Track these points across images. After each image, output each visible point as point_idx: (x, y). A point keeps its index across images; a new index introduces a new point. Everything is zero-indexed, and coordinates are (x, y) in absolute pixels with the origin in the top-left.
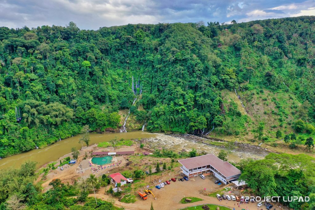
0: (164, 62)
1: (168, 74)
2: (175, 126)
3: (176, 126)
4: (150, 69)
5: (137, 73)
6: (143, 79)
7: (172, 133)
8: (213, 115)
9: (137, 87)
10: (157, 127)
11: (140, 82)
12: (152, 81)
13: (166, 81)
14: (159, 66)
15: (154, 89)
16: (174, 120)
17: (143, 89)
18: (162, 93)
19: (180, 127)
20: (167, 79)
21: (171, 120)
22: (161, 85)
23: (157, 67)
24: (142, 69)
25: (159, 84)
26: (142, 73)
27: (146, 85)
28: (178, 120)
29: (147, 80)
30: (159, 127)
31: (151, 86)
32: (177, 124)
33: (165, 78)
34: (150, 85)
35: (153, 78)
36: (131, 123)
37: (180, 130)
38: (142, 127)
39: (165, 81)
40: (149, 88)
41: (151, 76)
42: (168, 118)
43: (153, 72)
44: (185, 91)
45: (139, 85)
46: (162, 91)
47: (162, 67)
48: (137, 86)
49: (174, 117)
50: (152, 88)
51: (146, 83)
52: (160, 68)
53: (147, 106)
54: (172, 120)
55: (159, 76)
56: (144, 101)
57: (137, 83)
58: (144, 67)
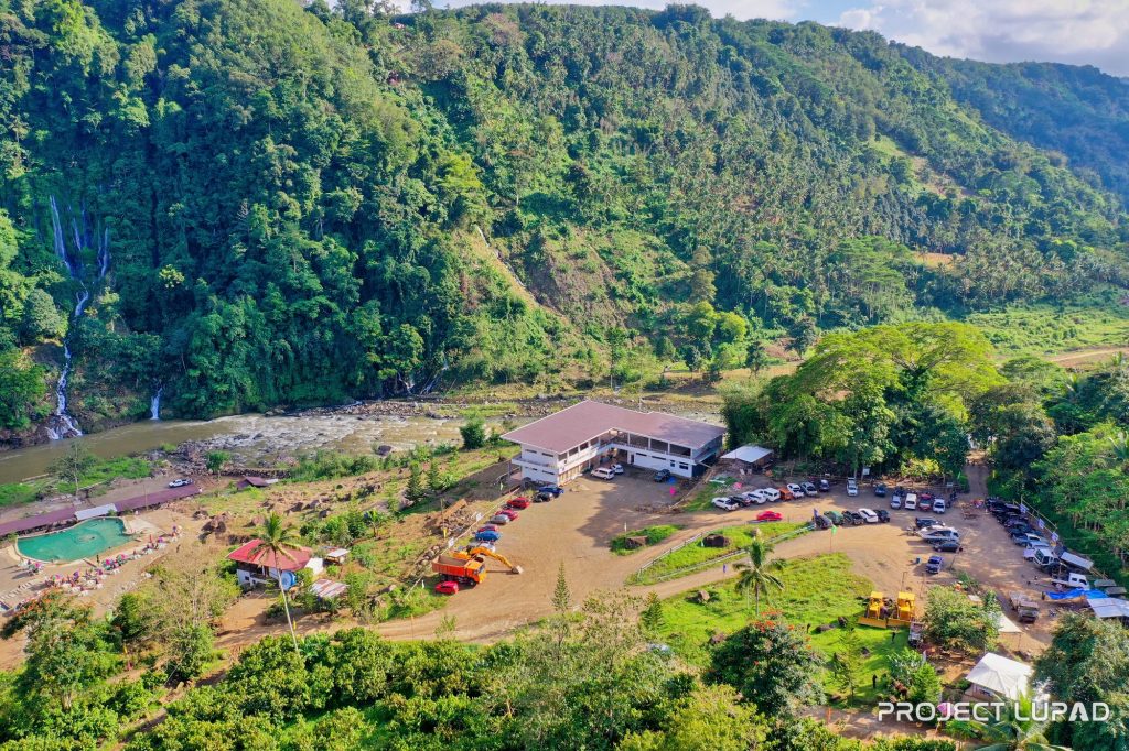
0: (202, 131)
1: (232, 177)
2: (298, 379)
3: (304, 380)
4: (140, 161)
5: (72, 183)
6: (105, 208)
7: (291, 408)
8: (439, 318)
9: (82, 243)
10: (225, 392)
11: (90, 220)
12: (153, 212)
13: (221, 207)
14: (180, 147)
15: (167, 245)
16: (292, 355)
17: (113, 250)
18: (213, 257)
19: (318, 380)
20: (227, 200)
21: (281, 357)
22: (203, 225)
23: (170, 148)
24: (93, 167)
25: (193, 223)
26: (97, 183)
27: (127, 232)
28: (310, 353)
29: (130, 209)
30: (234, 389)
31: (154, 236)
32: (306, 370)
33: (215, 196)
34: (148, 232)
35: (154, 198)
36: (94, 394)
37: (321, 392)
38: (150, 405)
39: (215, 207)
40: (144, 245)
41: (148, 192)
42: (268, 348)
43: (153, 172)
44: (312, 237)
45: (89, 233)
46: (208, 251)
47: (195, 150)
48: (81, 238)
49: (290, 343)
50: (157, 243)
51: (126, 222)
52: (185, 155)
53: (147, 319)
54: (286, 357)
55: (189, 191)
56: (131, 299)
57: (79, 225)
58: (103, 153)
